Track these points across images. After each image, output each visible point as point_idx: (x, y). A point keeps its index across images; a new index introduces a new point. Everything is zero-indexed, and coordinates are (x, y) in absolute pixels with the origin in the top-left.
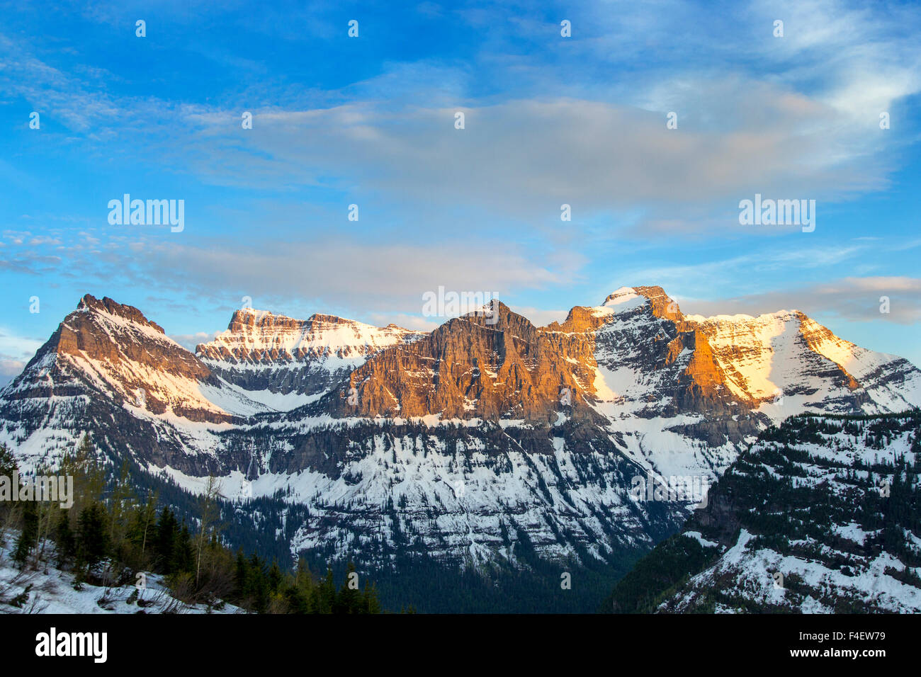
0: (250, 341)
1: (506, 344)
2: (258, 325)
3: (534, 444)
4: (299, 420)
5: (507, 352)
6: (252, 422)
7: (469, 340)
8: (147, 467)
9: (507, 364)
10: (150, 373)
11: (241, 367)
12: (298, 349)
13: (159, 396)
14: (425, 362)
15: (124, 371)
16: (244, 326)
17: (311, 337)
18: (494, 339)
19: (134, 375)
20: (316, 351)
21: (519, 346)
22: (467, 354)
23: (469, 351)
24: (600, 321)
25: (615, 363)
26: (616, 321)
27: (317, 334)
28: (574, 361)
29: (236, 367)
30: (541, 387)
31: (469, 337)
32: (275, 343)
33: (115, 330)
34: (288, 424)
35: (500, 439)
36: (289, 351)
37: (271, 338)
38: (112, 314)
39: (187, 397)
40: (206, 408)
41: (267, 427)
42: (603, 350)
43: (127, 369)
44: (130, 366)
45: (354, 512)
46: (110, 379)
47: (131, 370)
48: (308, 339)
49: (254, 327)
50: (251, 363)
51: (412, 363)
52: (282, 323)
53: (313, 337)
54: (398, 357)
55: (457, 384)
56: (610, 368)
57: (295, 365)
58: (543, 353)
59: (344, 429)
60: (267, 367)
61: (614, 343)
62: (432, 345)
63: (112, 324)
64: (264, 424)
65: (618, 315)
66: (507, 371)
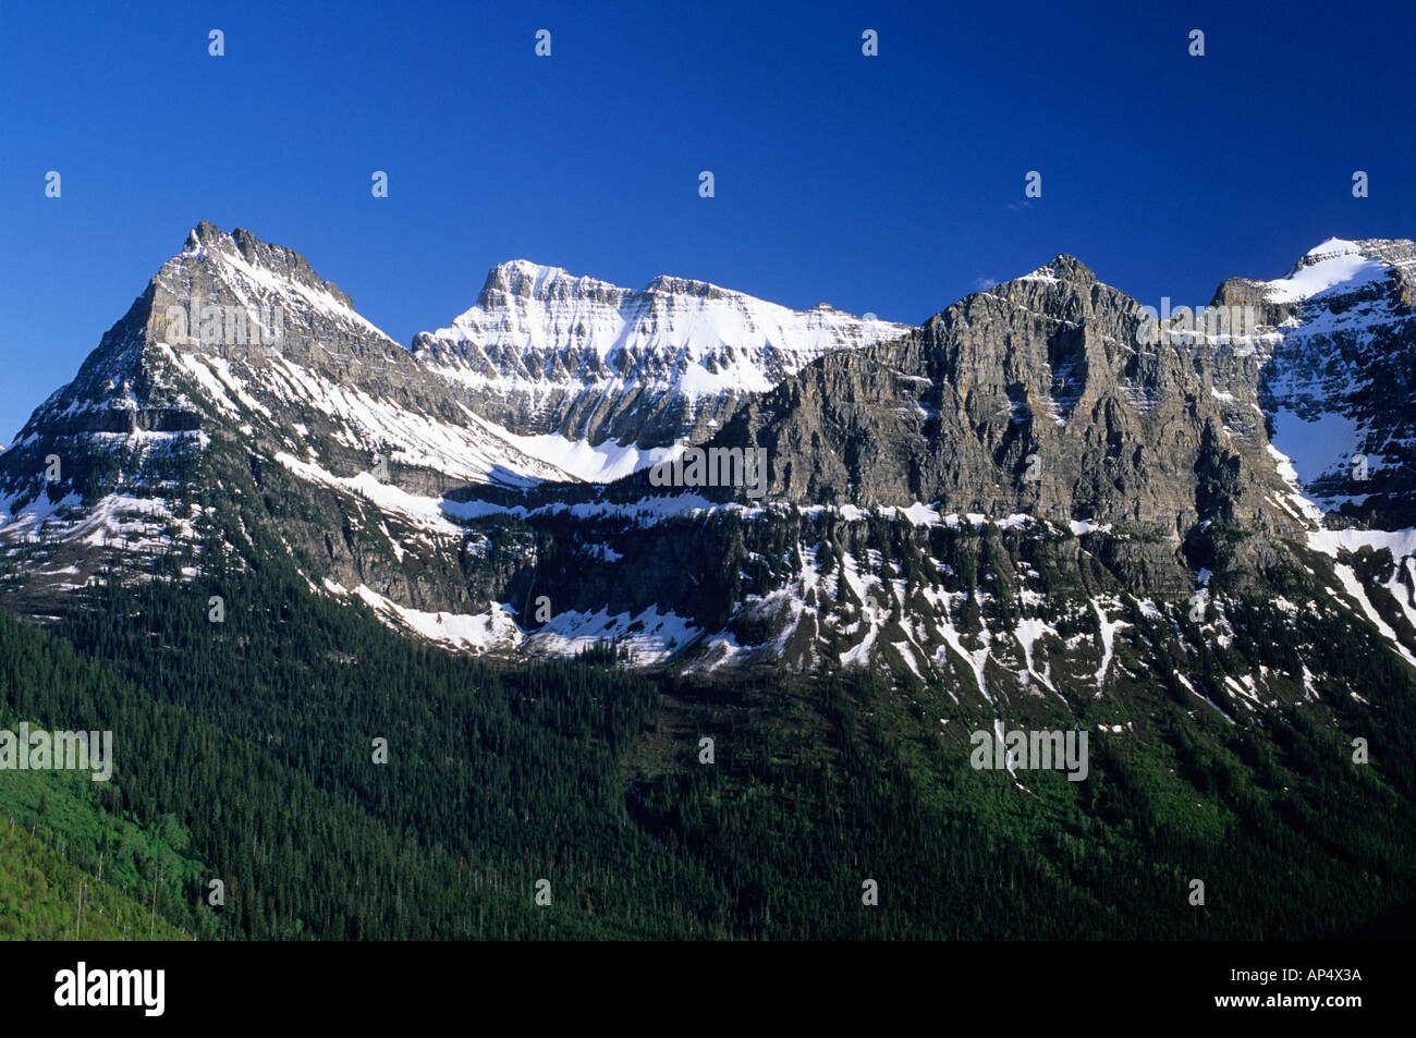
0: (522, 330)
1: (1088, 353)
2: (539, 296)
3: (1145, 573)
4: (634, 501)
5: (1091, 371)
6: (533, 502)
7: (1008, 341)
8: (319, 583)
9: (1090, 397)
10: (326, 389)
11: (503, 384)
12: (622, 352)
13: (344, 438)
14: (911, 386)
15: (275, 385)
16: (510, 298)
17: (649, 328)
18: (1063, 340)
19: (294, 391)
20: (661, 355)
21: (1116, 358)
22: (1002, 372)
23: (1006, 364)
24: (1283, 311)
25: (1316, 404)
26: (1316, 313)
27: (662, 320)
28: (1227, 397)
29: (493, 384)
30: (1164, 451)
31: (1009, 337)
32: (574, 337)
33: (259, 297)
34: (610, 508)
35: (1073, 560)
36: (602, 354)
37: (564, 325)
38: (250, 262)
39: (400, 443)
40: (439, 467)
41: (564, 513)
42: (1288, 375)
43: (282, 382)
44: (287, 375)
46: (250, 402)
47: (287, 381)
48: (644, 330)
49: (531, 301)
50: (525, 377)
51: (883, 386)
53: (655, 325)
54: (852, 373)
55: (981, 439)
56: (1302, 415)
57: (610, 384)
58: (1168, 375)
60: (556, 386)
61: (1314, 362)
62: (927, 350)
63: (251, 282)
64: (558, 507)
65: (1324, 300)
66: (1089, 412)
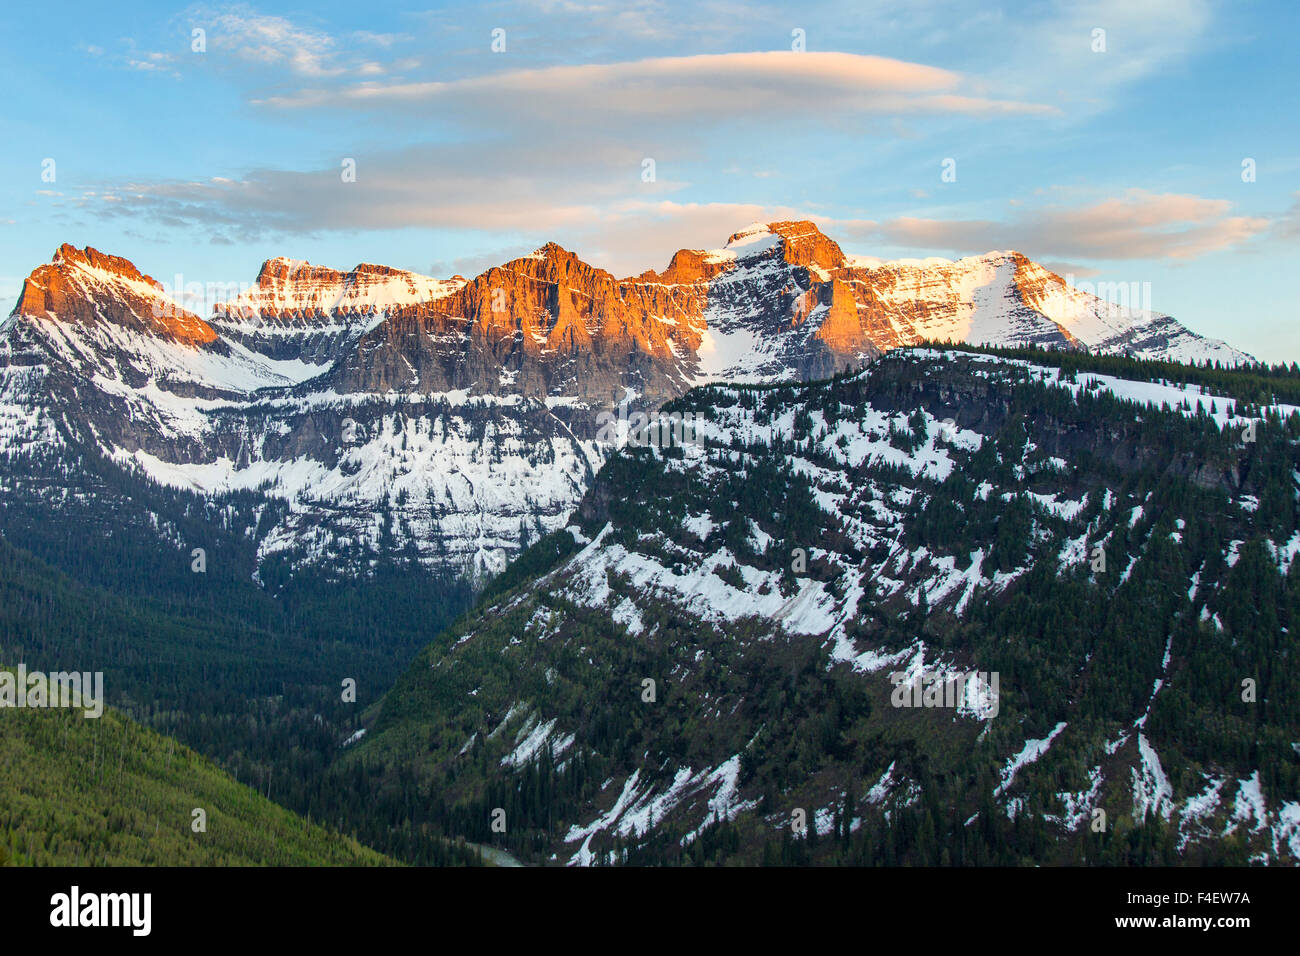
0: (280, 299)
1: (560, 300)
2: (292, 278)
3: (588, 428)
4: (304, 396)
5: (561, 310)
6: (252, 399)
7: (512, 296)
8: (113, 451)
9: (560, 326)
10: (132, 337)
11: (267, 331)
12: (337, 308)
13: (140, 366)
14: (454, 323)
15: (99, 336)
16: (274, 280)
17: (354, 293)
18: (547, 293)
19: (111, 340)
20: (359, 311)
21: (580, 302)
22: (509, 313)
23: (512, 308)
24: (716, 268)
25: (731, 324)
26: (737, 269)
27: (362, 289)
28: (672, 322)
29: (260, 331)
30: (605, 356)
31: (513, 291)
32: (310, 301)
33: (94, 286)
34: (292, 400)
35: (543, 421)
36: (327, 312)
37: (306, 294)
38: (94, 267)
39: (174, 367)
40: (197, 380)
41: (267, 405)
42: (717, 307)
43: (103, 334)
44: (107, 330)
45: (340, 508)
46: (81, 347)
47: (107, 335)
48: (350, 295)
49: (287, 281)
50: (280, 326)
51: (438, 324)
52: (321, 276)
53: (357, 292)
54: (418, 318)
55: (494, 352)
56: (723, 331)
57: (333, 329)
58: (610, 311)
59: (347, 407)
60: (298, 331)
61: (732, 298)
62: (464, 302)
63: (91, 278)
64: (265, 400)
65: (741, 261)
66: (560, 335)
